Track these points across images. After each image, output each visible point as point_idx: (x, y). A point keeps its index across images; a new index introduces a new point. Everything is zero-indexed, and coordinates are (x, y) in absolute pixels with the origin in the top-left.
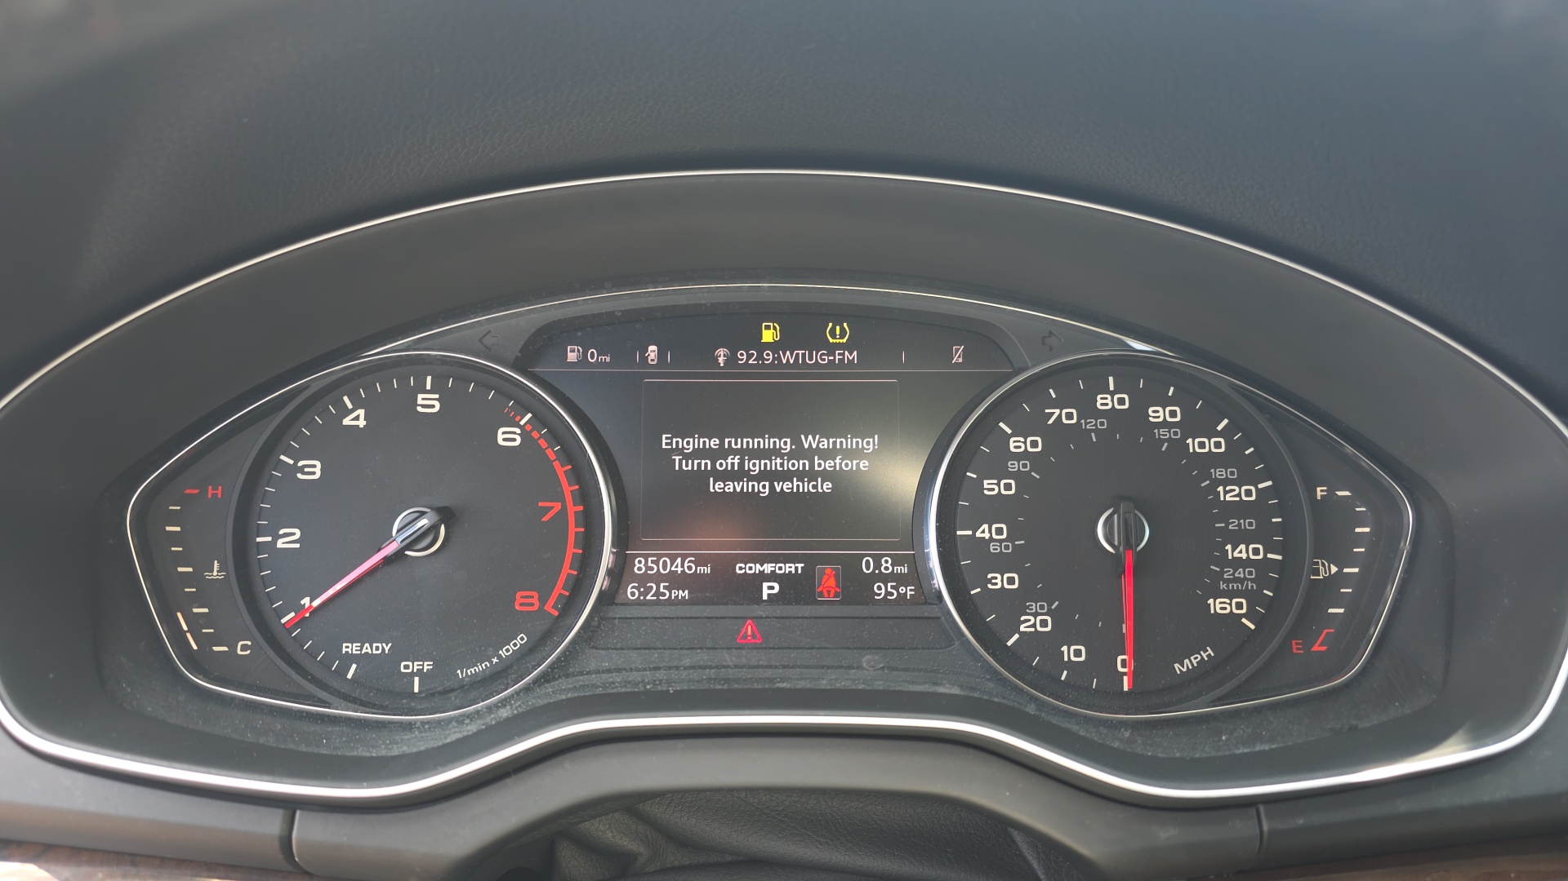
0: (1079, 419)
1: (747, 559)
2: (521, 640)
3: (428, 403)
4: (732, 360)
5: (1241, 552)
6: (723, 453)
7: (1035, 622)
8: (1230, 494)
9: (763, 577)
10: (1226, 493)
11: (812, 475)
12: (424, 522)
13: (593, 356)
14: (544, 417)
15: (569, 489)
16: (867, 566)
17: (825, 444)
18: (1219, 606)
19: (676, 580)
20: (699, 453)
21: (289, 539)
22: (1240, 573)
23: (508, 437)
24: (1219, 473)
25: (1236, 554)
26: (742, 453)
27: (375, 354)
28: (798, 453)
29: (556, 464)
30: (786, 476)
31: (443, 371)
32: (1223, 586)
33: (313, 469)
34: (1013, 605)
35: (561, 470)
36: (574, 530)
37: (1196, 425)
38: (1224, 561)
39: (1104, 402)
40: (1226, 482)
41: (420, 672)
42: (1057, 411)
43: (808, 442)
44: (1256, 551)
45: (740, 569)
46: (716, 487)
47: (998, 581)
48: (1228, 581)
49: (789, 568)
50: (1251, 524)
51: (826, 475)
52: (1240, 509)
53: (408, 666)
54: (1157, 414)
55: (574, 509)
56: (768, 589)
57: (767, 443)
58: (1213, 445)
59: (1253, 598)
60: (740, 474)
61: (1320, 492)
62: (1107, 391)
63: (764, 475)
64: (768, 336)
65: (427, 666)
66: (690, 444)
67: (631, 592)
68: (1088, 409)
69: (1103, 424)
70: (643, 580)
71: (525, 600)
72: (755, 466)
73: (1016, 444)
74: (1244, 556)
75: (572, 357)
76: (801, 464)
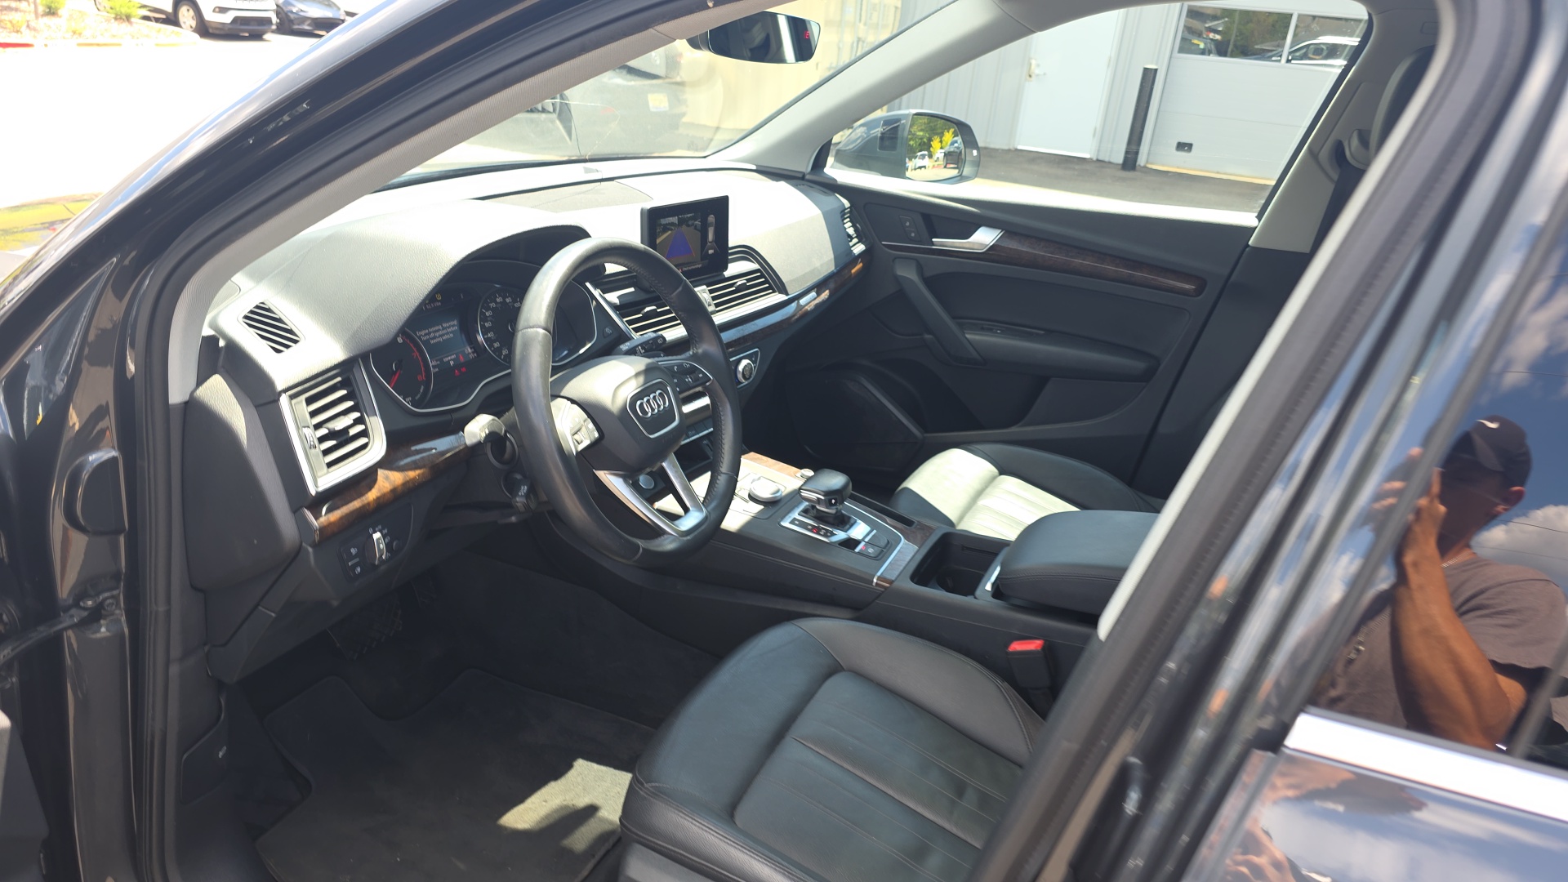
0: (496, 305)
6: (429, 334)
9: (449, 361)
11: (448, 333)
17: (447, 325)
20: (426, 335)
26: (435, 332)
28: (444, 329)
30: (443, 335)
39: (498, 301)
43: (444, 325)
46: (432, 342)
47: (496, 345)
51: (451, 332)
54: (508, 300)
56: (452, 363)
57: (437, 328)
60: (435, 338)
62: (498, 298)
63: (441, 336)
66: (423, 333)
68: (496, 303)
72: (437, 334)
73: (487, 314)
76: (445, 331)
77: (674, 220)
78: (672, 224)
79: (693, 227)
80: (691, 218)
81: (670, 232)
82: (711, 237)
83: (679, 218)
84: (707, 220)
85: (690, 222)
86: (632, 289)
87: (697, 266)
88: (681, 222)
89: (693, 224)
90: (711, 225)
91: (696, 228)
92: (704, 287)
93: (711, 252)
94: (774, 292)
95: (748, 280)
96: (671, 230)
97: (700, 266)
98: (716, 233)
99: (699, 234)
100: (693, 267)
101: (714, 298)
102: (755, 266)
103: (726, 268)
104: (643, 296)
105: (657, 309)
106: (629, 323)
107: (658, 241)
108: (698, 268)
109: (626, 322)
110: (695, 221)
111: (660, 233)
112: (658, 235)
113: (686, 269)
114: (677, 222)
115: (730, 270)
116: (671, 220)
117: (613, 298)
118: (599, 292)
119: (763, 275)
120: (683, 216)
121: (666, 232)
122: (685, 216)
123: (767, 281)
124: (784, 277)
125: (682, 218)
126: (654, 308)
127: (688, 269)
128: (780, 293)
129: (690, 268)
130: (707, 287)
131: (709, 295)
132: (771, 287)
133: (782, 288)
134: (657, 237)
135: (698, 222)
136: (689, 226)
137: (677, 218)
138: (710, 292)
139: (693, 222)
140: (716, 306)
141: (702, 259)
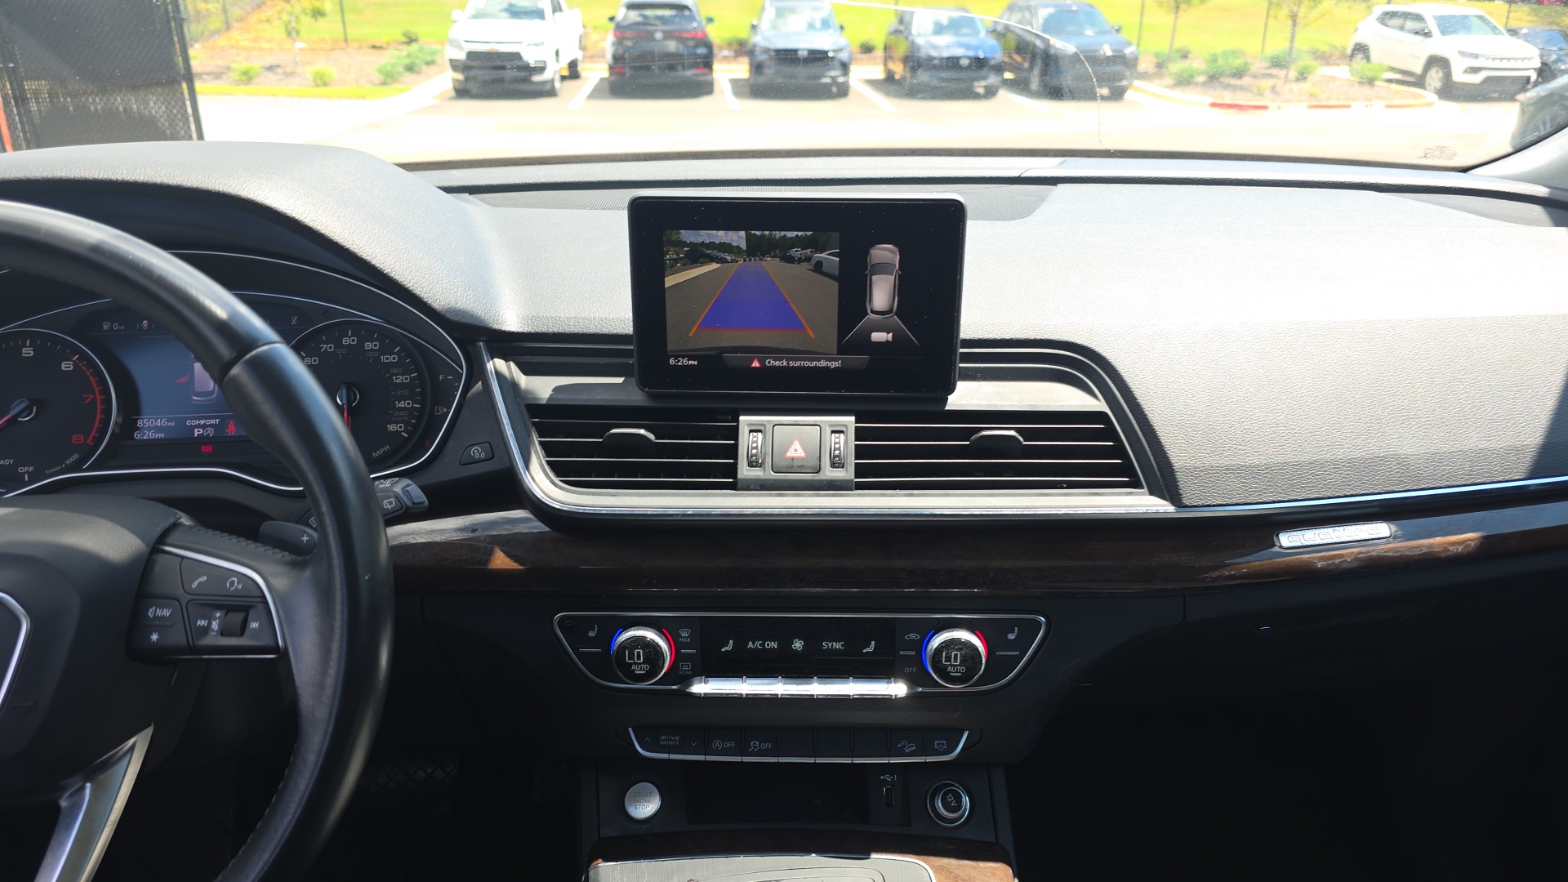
0: (335, 348)
1: (192, 419)
2: (76, 456)
3: (28, 352)
5: (402, 404)
8: (398, 380)
10: (396, 379)
12: (24, 406)
13: (116, 327)
14: (84, 357)
15: (96, 389)
18: (392, 427)
19: (157, 429)
22: (401, 413)
23: (68, 366)
24: (394, 371)
25: (400, 405)
29: (91, 378)
31: (34, 336)
32: (394, 419)
35: (92, 382)
36: (99, 406)
37: (384, 350)
38: (394, 408)
39: (346, 341)
40: (396, 375)
41: (28, 472)
42: (325, 346)
44: (408, 404)
45: (188, 423)
48: (396, 417)
49: (212, 422)
50: (406, 392)
52: (402, 385)
53: (21, 468)
54: (369, 346)
55: (98, 398)
58: (392, 359)
59: (407, 424)
61: (441, 377)
62: (348, 336)
65: (31, 469)
67: (137, 434)
68: (339, 345)
69: (345, 351)
70: (142, 430)
71: (76, 439)
74: (403, 406)
75: (105, 327)
77: (738, 238)
78: (726, 247)
79: (805, 265)
80: (795, 243)
81: (714, 266)
82: (882, 294)
83: (749, 239)
84: (867, 253)
85: (796, 253)
86: (620, 380)
87: (823, 363)
88: (756, 249)
89: (808, 259)
90: (882, 268)
91: (818, 267)
92: (853, 419)
93: (878, 336)
94: (1135, 484)
95: (1028, 434)
96: (722, 261)
97: (834, 365)
98: (903, 289)
99: (836, 285)
100: (808, 364)
101: (860, 452)
102: (1098, 405)
103: (951, 389)
104: (636, 397)
105: (651, 437)
106: (548, 449)
107: (670, 281)
108: (827, 368)
109: (541, 443)
110: (816, 252)
111: (676, 261)
112: (672, 266)
113: (777, 363)
114: (744, 246)
115: (967, 395)
116: (720, 236)
117: (543, 387)
118: (509, 367)
119: (1110, 433)
120: (767, 233)
121: (703, 264)
122: (778, 234)
123: (1118, 451)
124: (1180, 455)
125: (763, 236)
126: (642, 431)
127: (785, 364)
128: (1151, 493)
129: (792, 364)
130: (856, 422)
131: (852, 443)
132: (1126, 469)
133: (1164, 482)
134: (667, 272)
135: (829, 258)
136: (790, 260)
137: (743, 233)
138: (860, 434)
139: (808, 251)
140: (860, 471)
141: (842, 349)
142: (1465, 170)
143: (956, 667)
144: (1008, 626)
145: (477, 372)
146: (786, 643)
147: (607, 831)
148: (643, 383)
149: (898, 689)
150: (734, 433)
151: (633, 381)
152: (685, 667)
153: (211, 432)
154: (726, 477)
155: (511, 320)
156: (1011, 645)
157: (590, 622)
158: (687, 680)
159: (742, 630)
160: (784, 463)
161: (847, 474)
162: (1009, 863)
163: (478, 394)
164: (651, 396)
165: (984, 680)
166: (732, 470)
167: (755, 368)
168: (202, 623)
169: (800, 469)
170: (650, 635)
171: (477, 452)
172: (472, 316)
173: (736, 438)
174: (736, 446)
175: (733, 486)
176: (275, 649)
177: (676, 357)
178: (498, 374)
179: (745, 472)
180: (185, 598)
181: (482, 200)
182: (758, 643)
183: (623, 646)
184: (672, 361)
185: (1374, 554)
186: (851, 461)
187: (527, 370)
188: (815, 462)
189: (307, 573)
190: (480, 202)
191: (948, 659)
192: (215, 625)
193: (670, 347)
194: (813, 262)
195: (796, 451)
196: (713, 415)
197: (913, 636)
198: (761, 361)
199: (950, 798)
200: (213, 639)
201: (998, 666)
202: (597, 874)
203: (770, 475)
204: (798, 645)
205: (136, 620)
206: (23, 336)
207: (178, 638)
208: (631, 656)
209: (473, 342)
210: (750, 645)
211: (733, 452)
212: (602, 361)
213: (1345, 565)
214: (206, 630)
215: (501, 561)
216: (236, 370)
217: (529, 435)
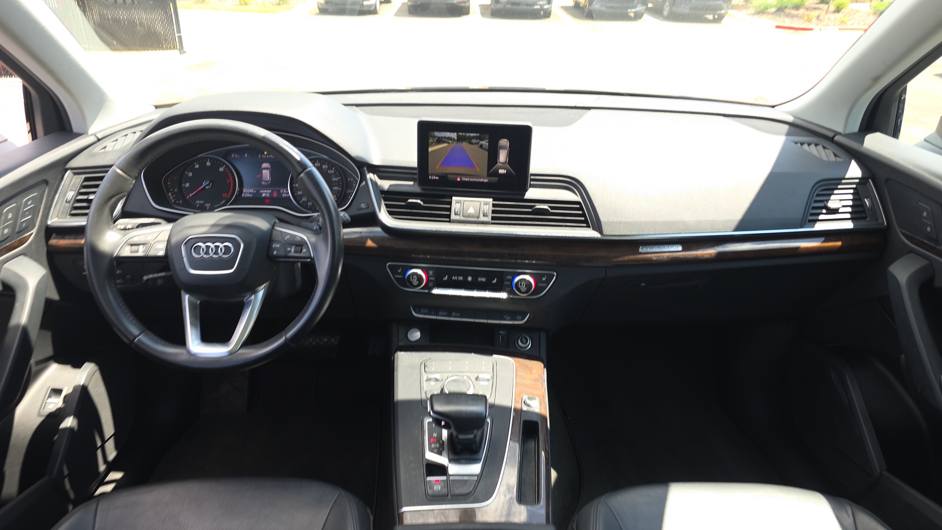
1: (261, 190)
2: (224, 201)
3: (208, 164)
4: (261, 157)
7: (304, 199)
8: (334, 179)
12: (208, 183)
13: (236, 156)
14: (227, 166)
15: (231, 178)
16: (281, 191)
19: (250, 193)
21: (187, 185)
22: (335, 191)
23: (221, 169)
24: (333, 176)
27: (200, 156)
31: (211, 159)
33: (191, 174)
34: (301, 196)
35: (230, 175)
36: (232, 185)
37: (329, 168)
44: (337, 188)
45: (260, 192)
49: (269, 191)
50: (337, 184)
52: (335, 182)
53: (206, 205)
54: (324, 167)
55: (232, 181)
56: (264, 194)
58: (332, 172)
59: (337, 195)
61: (350, 180)
64: (265, 153)
65: (209, 205)
67: (243, 195)
70: (245, 193)
71: (224, 195)
74: (335, 189)
75: (232, 156)
77: (454, 135)
78: (450, 138)
79: (476, 146)
80: (473, 138)
81: (446, 145)
83: (458, 136)
84: (498, 142)
85: (474, 141)
86: (412, 183)
87: (482, 180)
88: (460, 139)
89: (478, 143)
90: (503, 148)
92: (491, 200)
93: (501, 171)
94: (588, 226)
95: (552, 208)
96: (448, 143)
97: (486, 181)
99: (487, 153)
100: (476, 180)
101: (493, 212)
102: (577, 198)
103: (526, 190)
104: (417, 189)
105: (422, 203)
106: (387, 206)
107: (430, 149)
108: (483, 182)
109: (385, 204)
110: (481, 141)
111: (433, 143)
112: (431, 144)
113: (466, 179)
114: (456, 138)
115: (532, 193)
116: (448, 134)
117: (386, 184)
118: (374, 177)
119: (581, 209)
120: (464, 134)
121: (442, 144)
122: (468, 134)
123: (583, 215)
124: (603, 218)
125: (462, 135)
126: (419, 201)
127: (469, 179)
128: (593, 229)
129: (471, 180)
130: (493, 201)
131: (491, 208)
132: (586, 221)
133: (598, 227)
134: (430, 146)
135: (485, 143)
136: (472, 143)
137: (456, 134)
138: (494, 205)
139: (478, 141)
140: (493, 218)
141: (489, 175)
142: (773, 107)
143: (523, 288)
144: (543, 275)
145: (363, 178)
146: (466, 278)
147: (400, 344)
148: (420, 184)
149: (503, 295)
150: (450, 203)
151: (416, 184)
152: (431, 284)
153: (268, 195)
154: (447, 218)
155: (376, 161)
156: (544, 282)
157: (399, 267)
158: (431, 289)
159: (451, 273)
160: (466, 215)
161: (489, 219)
162: (543, 362)
163: (364, 186)
164: (423, 189)
165: (532, 294)
166: (449, 216)
167: (458, 181)
168: (289, 249)
169: (473, 217)
170: (419, 272)
171: (363, 206)
172: (363, 159)
173: (451, 205)
174: (451, 208)
175: (449, 222)
176: (310, 257)
177: (431, 176)
178: (371, 180)
179: (453, 217)
180: (284, 242)
181: (361, 110)
182: (456, 278)
183: (409, 276)
184: (430, 177)
185: (675, 256)
186: (490, 215)
187: (381, 178)
188: (478, 214)
189: (321, 236)
190: (360, 112)
191: (521, 285)
192: (293, 250)
193: (430, 172)
194: (479, 144)
195: (471, 211)
196: (444, 197)
197: (510, 277)
198: (461, 179)
199: (523, 339)
200: (292, 254)
201: (538, 290)
202: (397, 356)
203: (462, 218)
204: (470, 279)
205: (269, 248)
206: (207, 158)
207: (282, 253)
208: (412, 278)
209: (363, 167)
210: (453, 277)
211: (449, 210)
212: (406, 176)
213: (664, 259)
214: (290, 251)
215: (370, 243)
216: (302, 175)
217: (381, 201)
